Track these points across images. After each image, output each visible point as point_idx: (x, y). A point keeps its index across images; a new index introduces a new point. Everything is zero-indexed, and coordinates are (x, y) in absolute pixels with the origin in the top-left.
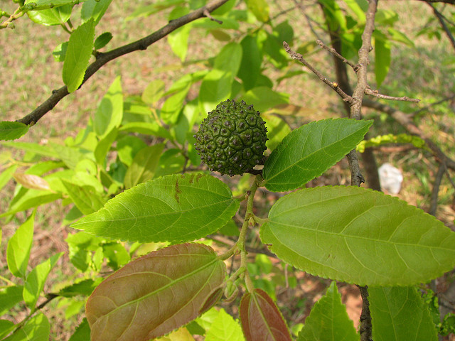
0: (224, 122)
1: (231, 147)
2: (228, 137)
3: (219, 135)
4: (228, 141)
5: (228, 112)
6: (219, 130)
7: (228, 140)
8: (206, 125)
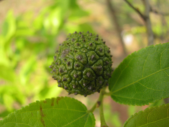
0: (76, 56)
1: (85, 80)
2: (82, 70)
3: (73, 69)
4: (82, 75)
5: (78, 45)
6: (72, 64)
7: (82, 73)
8: (59, 58)
